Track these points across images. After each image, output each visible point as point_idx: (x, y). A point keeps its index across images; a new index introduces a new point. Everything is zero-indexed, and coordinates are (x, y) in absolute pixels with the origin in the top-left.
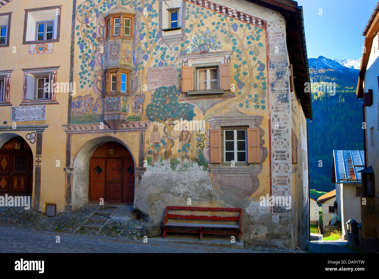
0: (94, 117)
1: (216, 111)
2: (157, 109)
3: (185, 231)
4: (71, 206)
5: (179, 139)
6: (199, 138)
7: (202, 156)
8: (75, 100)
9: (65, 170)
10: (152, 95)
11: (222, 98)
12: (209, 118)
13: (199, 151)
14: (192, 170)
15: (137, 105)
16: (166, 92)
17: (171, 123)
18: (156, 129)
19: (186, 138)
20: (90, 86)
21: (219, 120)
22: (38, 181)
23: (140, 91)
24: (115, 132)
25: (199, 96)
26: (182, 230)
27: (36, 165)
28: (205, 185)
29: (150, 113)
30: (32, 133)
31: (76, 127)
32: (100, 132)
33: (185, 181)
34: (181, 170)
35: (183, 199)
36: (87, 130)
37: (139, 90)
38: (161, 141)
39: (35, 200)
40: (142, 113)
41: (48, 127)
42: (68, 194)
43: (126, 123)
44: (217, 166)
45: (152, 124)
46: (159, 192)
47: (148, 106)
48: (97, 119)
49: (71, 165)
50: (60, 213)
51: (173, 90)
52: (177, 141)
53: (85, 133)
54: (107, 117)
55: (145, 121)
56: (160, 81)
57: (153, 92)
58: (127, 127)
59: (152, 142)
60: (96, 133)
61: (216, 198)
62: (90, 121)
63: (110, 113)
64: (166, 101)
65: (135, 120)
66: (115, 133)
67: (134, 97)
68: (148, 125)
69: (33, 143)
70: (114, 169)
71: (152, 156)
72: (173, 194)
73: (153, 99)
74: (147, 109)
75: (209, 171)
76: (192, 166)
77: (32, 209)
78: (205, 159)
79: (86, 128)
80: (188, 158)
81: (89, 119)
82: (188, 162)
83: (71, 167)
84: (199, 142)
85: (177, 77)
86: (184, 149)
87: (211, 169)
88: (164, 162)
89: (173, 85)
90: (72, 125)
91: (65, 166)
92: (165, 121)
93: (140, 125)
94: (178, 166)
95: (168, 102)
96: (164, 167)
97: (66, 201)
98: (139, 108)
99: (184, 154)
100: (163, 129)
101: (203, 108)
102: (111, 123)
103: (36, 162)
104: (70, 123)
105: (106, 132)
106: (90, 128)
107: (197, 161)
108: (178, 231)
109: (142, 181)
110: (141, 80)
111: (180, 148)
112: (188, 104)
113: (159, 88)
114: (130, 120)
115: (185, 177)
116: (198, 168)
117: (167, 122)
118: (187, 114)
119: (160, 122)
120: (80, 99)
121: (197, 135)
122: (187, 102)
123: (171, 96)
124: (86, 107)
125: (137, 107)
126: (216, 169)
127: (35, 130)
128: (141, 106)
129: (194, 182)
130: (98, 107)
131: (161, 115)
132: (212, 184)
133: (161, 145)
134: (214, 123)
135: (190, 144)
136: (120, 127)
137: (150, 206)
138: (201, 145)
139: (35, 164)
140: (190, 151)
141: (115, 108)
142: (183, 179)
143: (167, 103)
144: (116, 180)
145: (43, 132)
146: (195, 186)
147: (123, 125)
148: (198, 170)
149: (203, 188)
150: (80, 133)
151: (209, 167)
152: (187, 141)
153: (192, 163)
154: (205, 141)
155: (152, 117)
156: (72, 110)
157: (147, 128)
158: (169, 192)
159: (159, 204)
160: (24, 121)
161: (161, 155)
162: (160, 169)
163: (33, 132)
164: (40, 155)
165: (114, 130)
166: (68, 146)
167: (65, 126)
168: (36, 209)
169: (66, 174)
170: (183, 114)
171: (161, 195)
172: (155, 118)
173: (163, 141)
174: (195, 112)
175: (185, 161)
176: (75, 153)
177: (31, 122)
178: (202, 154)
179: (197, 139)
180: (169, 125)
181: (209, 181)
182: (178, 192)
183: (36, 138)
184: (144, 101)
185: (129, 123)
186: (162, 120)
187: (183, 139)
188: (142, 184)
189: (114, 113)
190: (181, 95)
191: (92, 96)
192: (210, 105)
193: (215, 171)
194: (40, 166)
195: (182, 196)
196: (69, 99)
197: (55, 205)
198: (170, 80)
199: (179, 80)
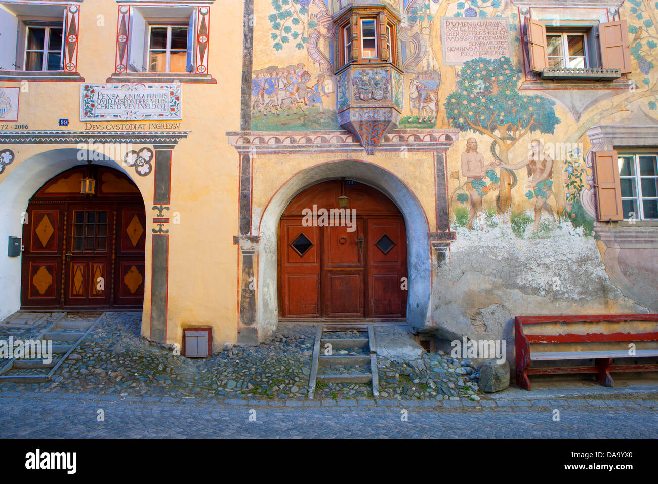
0: (314, 117)
1: (601, 114)
2: (473, 105)
3: (566, 370)
4: (255, 331)
5: (526, 169)
6: (570, 169)
7: (580, 207)
8: (261, 76)
9: (236, 240)
10: (458, 75)
11: (610, 89)
12: (589, 129)
13: (572, 196)
14: (560, 236)
15: (424, 93)
16: (489, 71)
17: (506, 136)
18: (471, 147)
19: (541, 167)
20: (299, 46)
21: (609, 132)
22: (161, 270)
23: (428, 65)
24: (372, 150)
25: (563, 83)
26: (559, 369)
27: (154, 231)
28: (591, 268)
29: (456, 112)
30: (141, 150)
31: (266, 138)
32: (331, 152)
33: (547, 261)
34: (535, 236)
35: (546, 299)
36: (296, 145)
37: (425, 61)
38: (487, 172)
39: (152, 317)
40: (438, 112)
41: (186, 137)
42: (248, 300)
43: (399, 132)
44: (612, 226)
45: (462, 136)
46: (491, 286)
47: (451, 97)
48: (322, 120)
49: (253, 228)
50: (226, 349)
51: (505, 66)
52: (522, 174)
53: (290, 152)
54: (357, 115)
55: (446, 129)
56: (474, 47)
57: (459, 68)
58: (400, 140)
59: (464, 176)
60: (322, 152)
61: (615, 295)
62: (304, 125)
63: (366, 105)
64: (492, 88)
65: (419, 125)
66: (371, 153)
67: (414, 76)
68: (453, 137)
69: (146, 174)
70: (342, 241)
71: (467, 206)
72: (523, 288)
73: (461, 83)
74: (448, 103)
75: (597, 238)
76: (560, 228)
77: (147, 343)
78: (586, 213)
79: (293, 141)
80: (550, 211)
81: (300, 120)
82: (551, 218)
83: (254, 233)
84: (570, 177)
85: (511, 42)
86: (540, 190)
87: (601, 234)
88: (497, 218)
89: (502, 57)
90: (256, 132)
91: (236, 232)
92: (493, 129)
93: (432, 138)
94: (530, 229)
95: (495, 91)
96: (496, 231)
97: (242, 317)
98: (428, 100)
99: (540, 202)
100: (489, 148)
101: (574, 108)
102: (364, 130)
103: (154, 222)
104: (249, 129)
105: (347, 151)
106: (303, 142)
107: (570, 216)
108: (550, 370)
109: (445, 264)
110: (428, 42)
111: (532, 189)
112: (541, 98)
113: (473, 62)
114: (408, 125)
115: (546, 251)
116: (573, 233)
117: (497, 133)
118: (540, 118)
119: (481, 133)
120: (274, 75)
121: (565, 163)
122: (539, 93)
123: (501, 78)
124: (292, 93)
125: (422, 99)
126: (611, 233)
127: (150, 142)
128: (432, 96)
129: (567, 261)
130: (322, 94)
131: (483, 118)
132: (605, 265)
133: (488, 181)
134: (599, 138)
135: (552, 180)
136: (383, 141)
137: (473, 319)
138: (575, 184)
139: (150, 226)
140: (552, 196)
141: (379, 94)
142: (542, 255)
143: (493, 93)
144: (348, 267)
145: (173, 147)
146: (569, 270)
147: (390, 136)
148: (573, 237)
149: (587, 274)
150: (275, 153)
151: (595, 229)
152: (545, 175)
153: (560, 221)
154: (584, 174)
155: (461, 120)
156: (253, 98)
157: (450, 145)
158: (515, 286)
159: (493, 313)
160: (119, 119)
161: (489, 203)
162: (487, 235)
163: (144, 148)
164: (164, 206)
165: (370, 148)
166: (245, 183)
167: (235, 134)
168: (158, 341)
169: (241, 251)
170: (532, 117)
171: (496, 292)
172: (469, 124)
173: (490, 174)
174: (557, 115)
175: (543, 218)
176: (264, 201)
177: (138, 123)
178: (578, 202)
179: (566, 170)
180: (502, 139)
181: (597, 258)
182: (534, 285)
183: (153, 162)
184: (438, 86)
185: (405, 132)
186: (485, 128)
187: (536, 169)
188: (446, 270)
189: (376, 105)
190: (523, 79)
191: (305, 69)
192: (589, 102)
193: (610, 237)
194: (167, 231)
195: (543, 293)
196: (244, 72)
197: (209, 330)
198: (496, 46)
199: (515, 47)
